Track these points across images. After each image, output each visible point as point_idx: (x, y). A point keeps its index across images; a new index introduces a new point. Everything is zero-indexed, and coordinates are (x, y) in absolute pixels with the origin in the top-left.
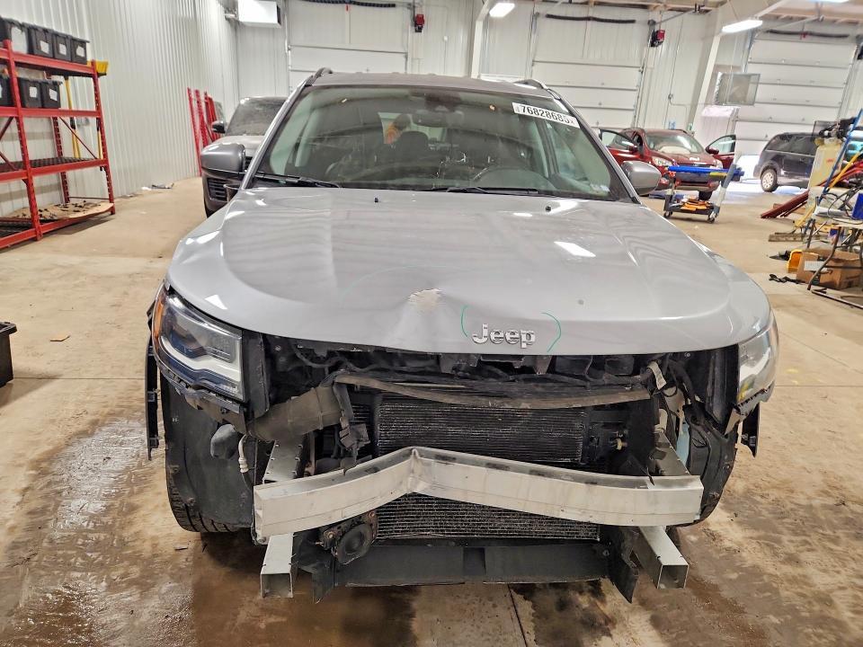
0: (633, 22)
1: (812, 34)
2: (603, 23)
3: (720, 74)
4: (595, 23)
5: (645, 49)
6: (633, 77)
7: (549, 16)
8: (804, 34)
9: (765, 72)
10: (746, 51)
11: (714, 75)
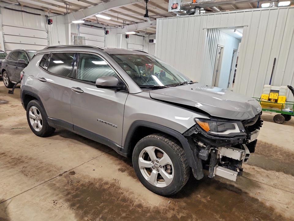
0: (40, 15)
1: (94, 26)
2: (29, 14)
3: (73, 36)
4: (25, 13)
5: (47, 25)
6: (45, 35)
7: (6, 8)
8: (92, 26)
9: (86, 36)
10: (78, 29)
11: (72, 36)
